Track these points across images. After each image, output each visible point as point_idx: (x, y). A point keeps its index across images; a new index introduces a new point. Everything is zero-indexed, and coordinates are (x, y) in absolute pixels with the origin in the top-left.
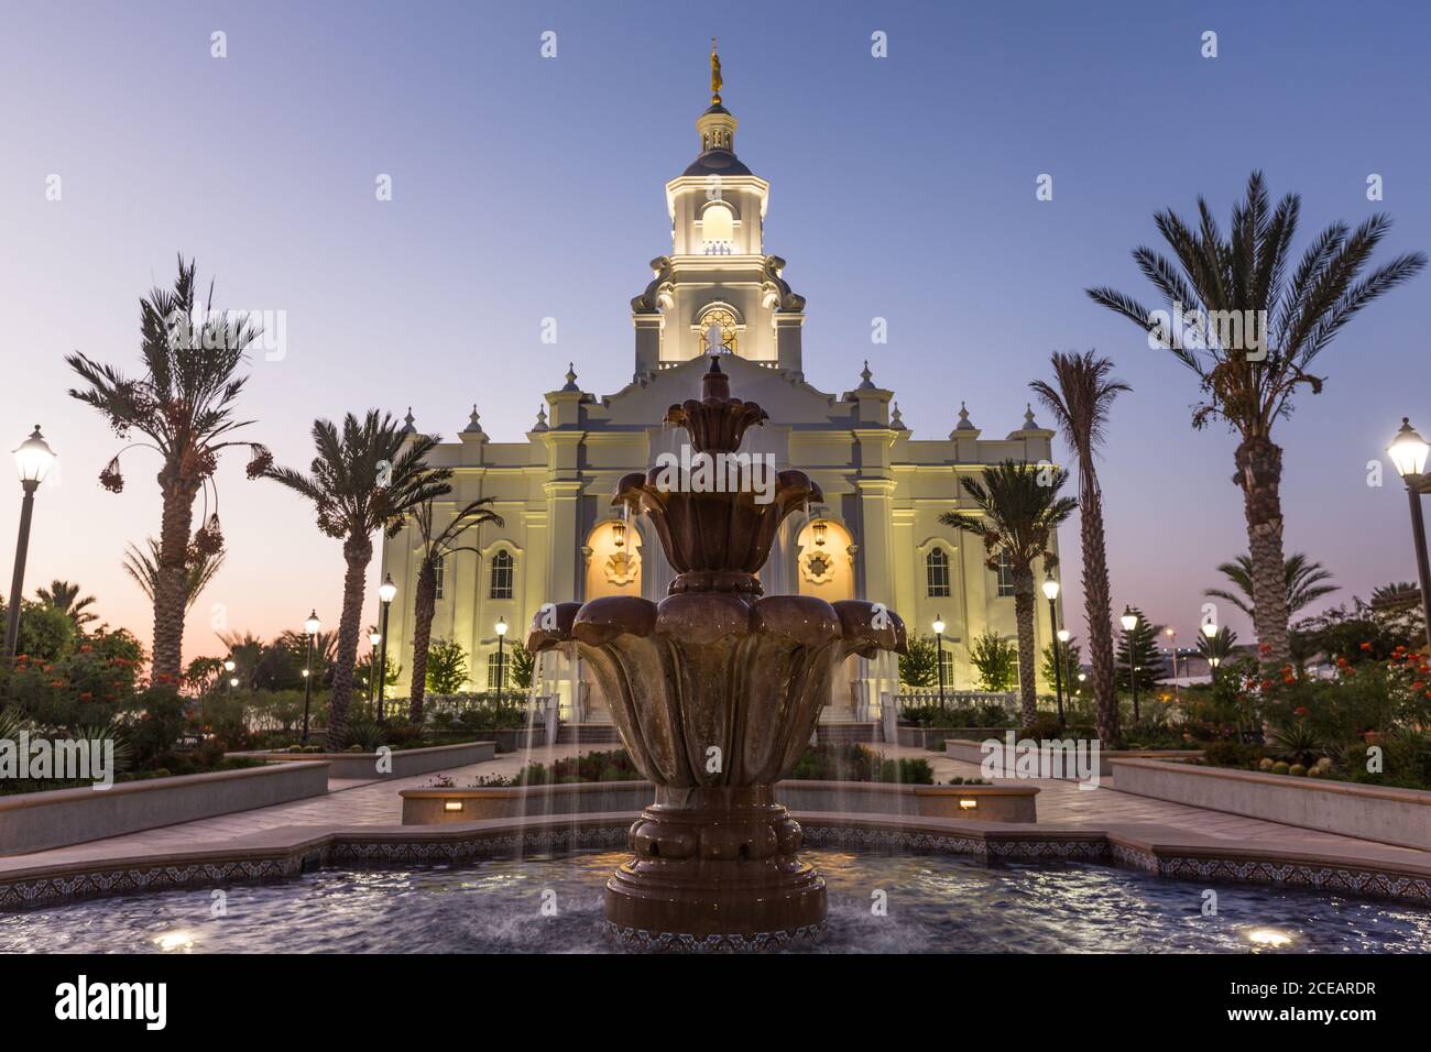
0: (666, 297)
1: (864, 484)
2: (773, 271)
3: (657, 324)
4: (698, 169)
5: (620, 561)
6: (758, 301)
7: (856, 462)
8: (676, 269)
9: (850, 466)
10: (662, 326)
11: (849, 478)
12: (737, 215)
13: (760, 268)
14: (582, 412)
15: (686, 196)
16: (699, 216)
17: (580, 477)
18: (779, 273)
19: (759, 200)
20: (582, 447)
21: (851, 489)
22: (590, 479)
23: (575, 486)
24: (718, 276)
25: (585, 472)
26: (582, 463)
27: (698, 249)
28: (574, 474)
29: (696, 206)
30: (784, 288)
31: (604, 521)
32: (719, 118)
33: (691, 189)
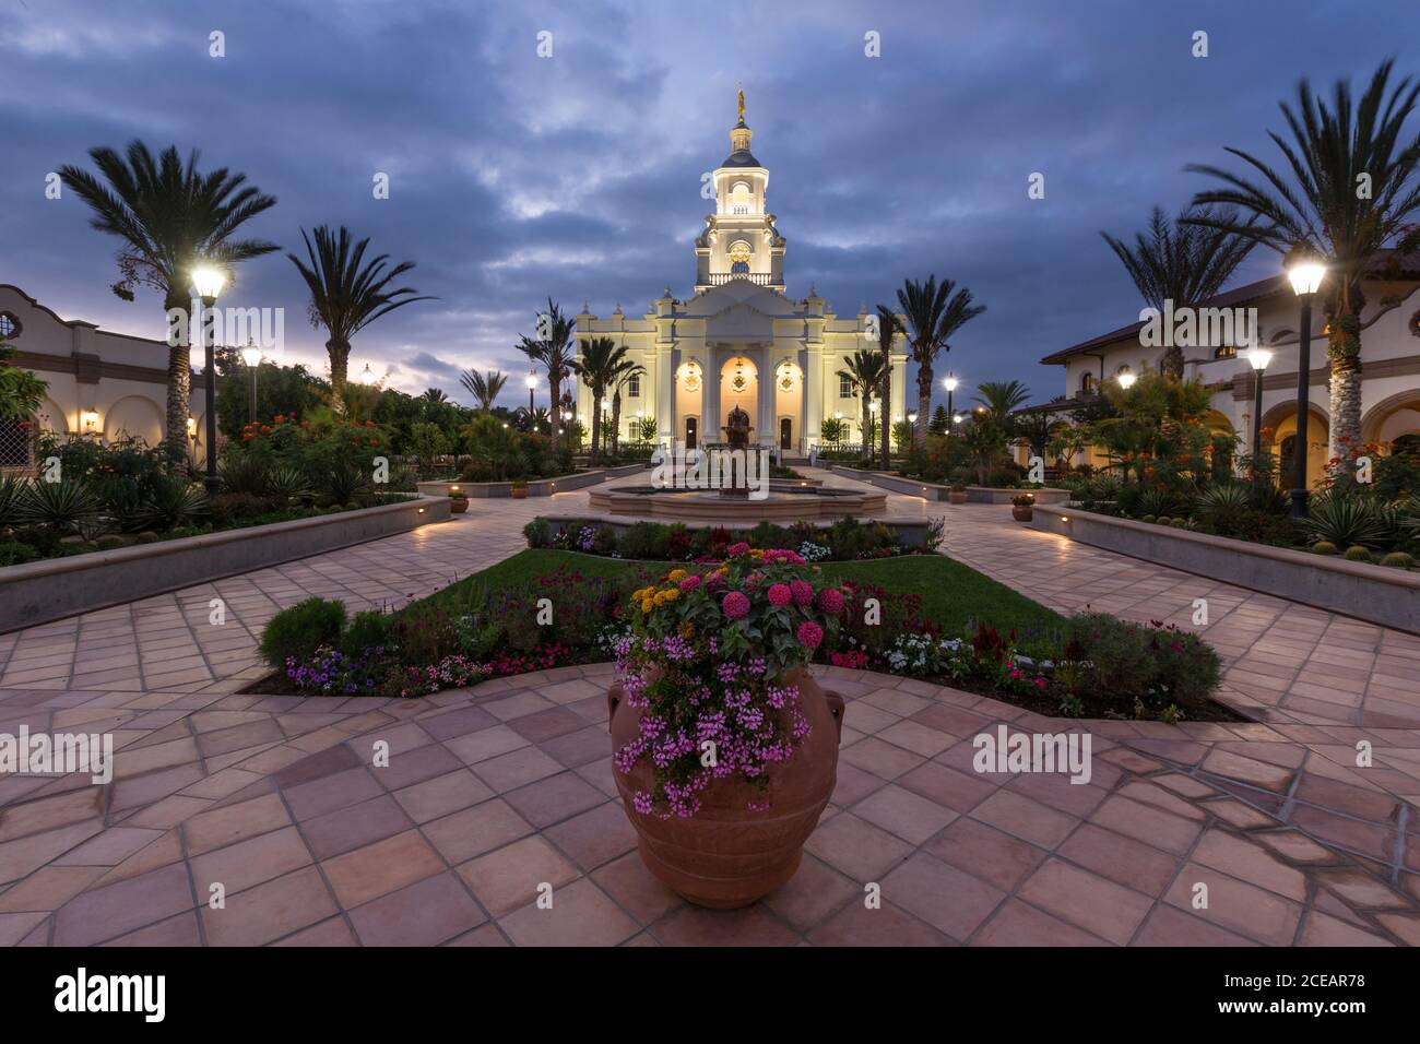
0: (713, 237)
1: (809, 346)
2: (770, 223)
3: (708, 253)
4: (729, 163)
5: (691, 380)
6: (761, 240)
7: (806, 335)
8: (719, 221)
9: (803, 337)
10: (711, 253)
11: (802, 342)
12: (751, 191)
13: (763, 221)
14: (673, 309)
15: (724, 179)
16: (731, 191)
17: (673, 342)
18: (773, 224)
19: (763, 181)
20: (673, 326)
21: (803, 348)
22: (678, 342)
23: (671, 345)
24: (741, 226)
25: (675, 339)
26: (674, 334)
27: (730, 211)
28: (670, 340)
29: (730, 185)
30: (775, 233)
31: (685, 362)
32: (742, 131)
33: (726, 175)
